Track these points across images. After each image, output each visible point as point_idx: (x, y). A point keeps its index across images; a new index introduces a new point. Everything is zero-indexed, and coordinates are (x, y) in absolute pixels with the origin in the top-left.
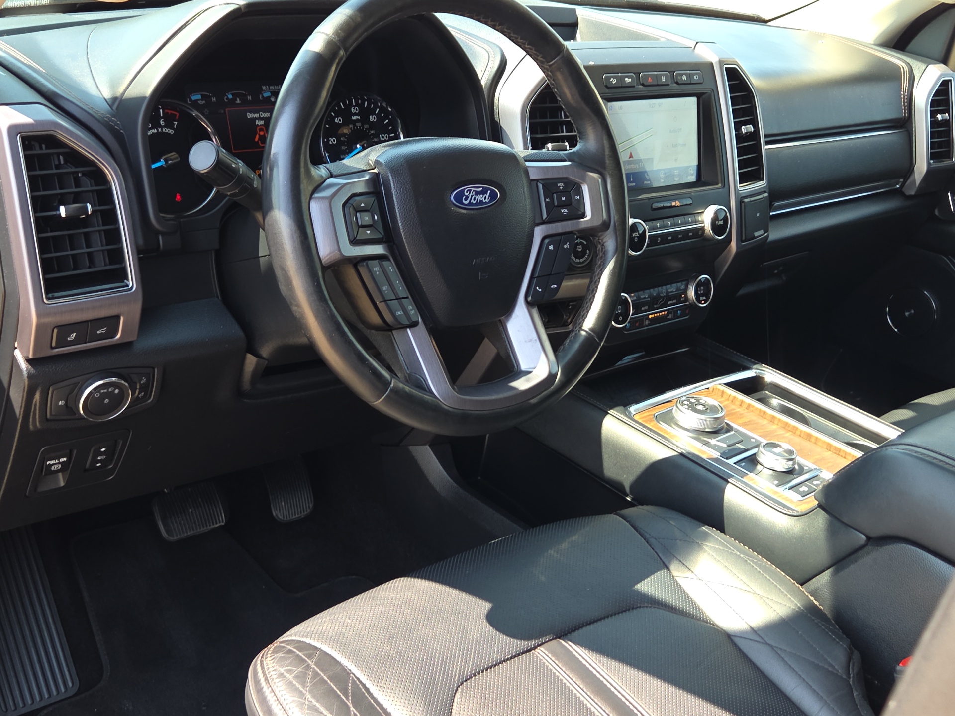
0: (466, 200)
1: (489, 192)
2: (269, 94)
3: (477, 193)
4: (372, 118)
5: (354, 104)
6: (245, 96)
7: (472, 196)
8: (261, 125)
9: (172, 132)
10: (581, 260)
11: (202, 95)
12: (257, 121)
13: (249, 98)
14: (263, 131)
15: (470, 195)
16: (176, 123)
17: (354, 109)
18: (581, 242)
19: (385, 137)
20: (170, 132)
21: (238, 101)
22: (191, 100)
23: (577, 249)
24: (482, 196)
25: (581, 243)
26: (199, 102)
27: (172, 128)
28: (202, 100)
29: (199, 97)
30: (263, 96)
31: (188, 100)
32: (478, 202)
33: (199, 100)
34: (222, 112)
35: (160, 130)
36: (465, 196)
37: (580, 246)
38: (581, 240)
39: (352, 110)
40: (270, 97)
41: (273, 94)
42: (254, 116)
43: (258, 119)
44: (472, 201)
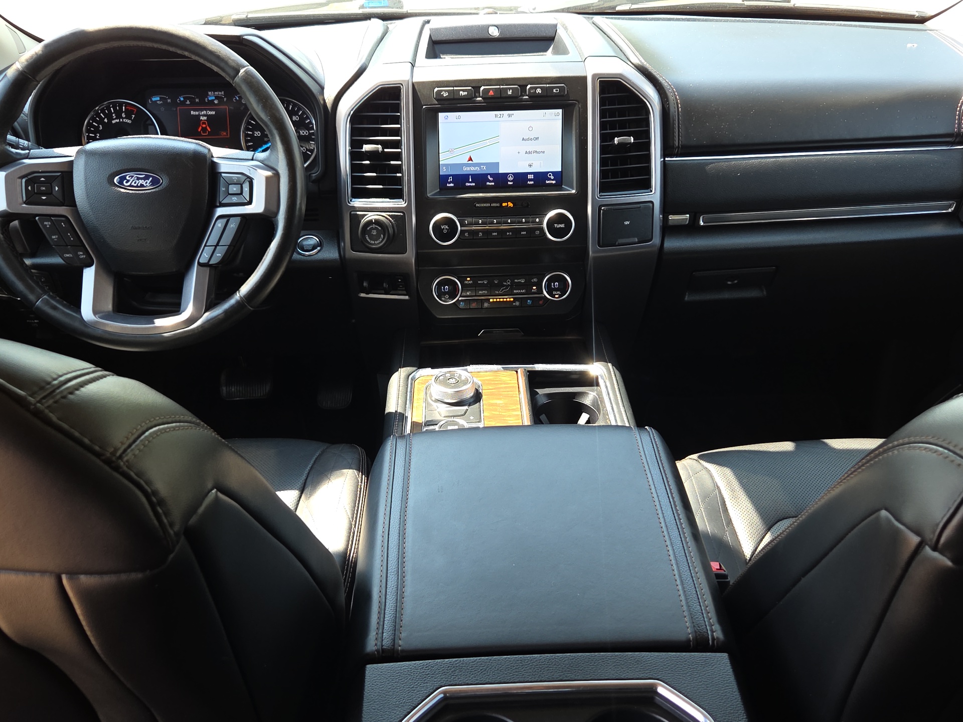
1: (151, 179)
2: (214, 98)
3: (138, 179)
4: (294, 118)
6: (194, 99)
7: (133, 180)
8: (204, 120)
10: (376, 242)
11: (160, 97)
12: (201, 117)
14: (206, 124)
16: (134, 116)
19: (305, 133)
20: (129, 122)
21: (188, 102)
22: (151, 100)
23: (372, 233)
24: (143, 181)
25: (376, 228)
27: (130, 119)
28: (160, 101)
29: (158, 99)
30: (208, 99)
31: (150, 100)
32: (139, 185)
33: (158, 101)
34: (175, 109)
35: (121, 120)
36: (126, 179)
37: (375, 231)
38: (375, 226)
40: (214, 100)
41: (217, 98)
42: (197, 113)
43: (202, 115)
44: (133, 184)
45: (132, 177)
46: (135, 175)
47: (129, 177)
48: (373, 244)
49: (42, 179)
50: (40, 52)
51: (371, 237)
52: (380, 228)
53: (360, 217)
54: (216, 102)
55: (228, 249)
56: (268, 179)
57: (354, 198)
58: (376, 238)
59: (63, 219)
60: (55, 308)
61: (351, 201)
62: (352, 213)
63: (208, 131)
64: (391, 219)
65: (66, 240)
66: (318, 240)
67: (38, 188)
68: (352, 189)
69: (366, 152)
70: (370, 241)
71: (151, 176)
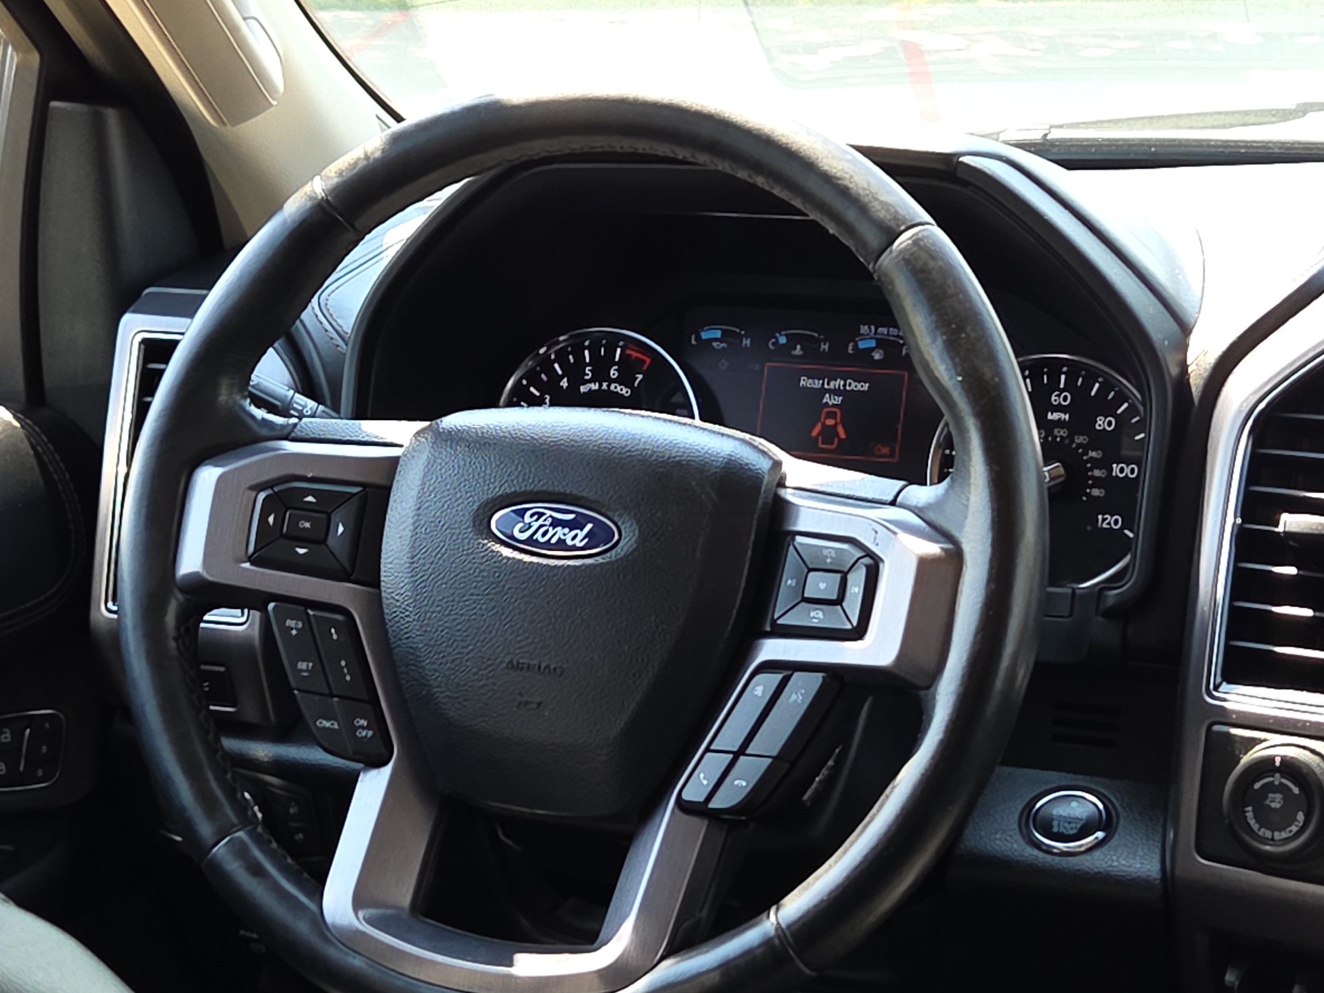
0: (521, 530)
1: (589, 526)
2: (872, 344)
3: (556, 523)
4: (1101, 423)
5: (1062, 386)
6: (818, 341)
7: (541, 526)
8: (834, 405)
9: (627, 392)
10: (1276, 834)
11: (724, 332)
12: (827, 395)
14: (835, 419)
15: (537, 524)
16: (640, 377)
17: (1059, 396)
18: (1281, 784)
19: (1127, 470)
20: (624, 392)
21: (798, 351)
22: (698, 338)
23: (1268, 802)
24: (567, 531)
25: (1282, 789)
26: (715, 344)
27: (629, 384)
28: (721, 340)
29: (718, 334)
30: (856, 347)
31: (693, 337)
32: (553, 541)
33: (716, 340)
34: (757, 367)
35: (605, 386)
37: (1278, 796)
38: (1284, 781)
39: (1053, 398)
40: (872, 350)
41: (881, 343)
42: (817, 384)
43: (830, 391)
44: (538, 536)
45: (541, 515)
46: (549, 513)
47: (532, 516)
48: (1264, 840)
49: (310, 499)
50: (378, 154)
51: (1264, 816)
52: (1296, 790)
53: (1237, 745)
54: (877, 356)
55: (770, 766)
56: (924, 564)
57: (1229, 682)
58: (1276, 821)
59: (340, 617)
60: (256, 870)
61: (1216, 688)
62: (1216, 728)
63: (840, 439)
65: (331, 678)
66: (1101, 806)
67: (294, 521)
68: (1229, 651)
69: (1288, 535)
70: (1259, 830)
71: (591, 519)
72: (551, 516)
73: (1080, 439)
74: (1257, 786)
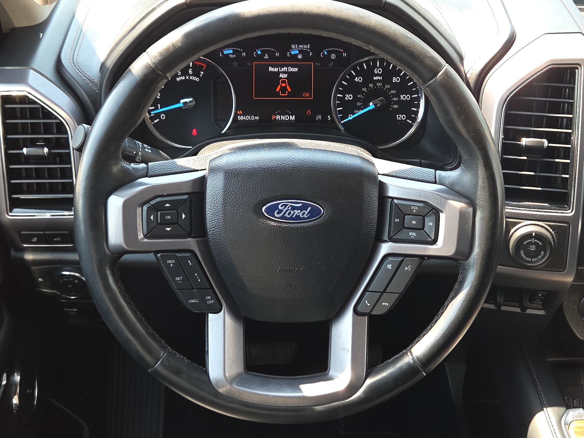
0: (278, 213)
1: (309, 208)
2: (297, 52)
3: (293, 208)
4: (395, 80)
5: (378, 66)
6: (274, 52)
7: (287, 210)
8: (284, 78)
9: (198, 79)
10: (533, 260)
11: (234, 50)
12: (281, 74)
13: (277, 54)
14: (286, 83)
15: (285, 210)
16: (202, 73)
17: (377, 70)
18: (535, 242)
19: (406, 97)
20: (196, 79)
21: (266, 57)
22: (223, 53)
23: (529, 248)
24: (299, 211)
25: (535, 244)
26: (230, 56)
27: (198, 76)
28: (233, 54)
29: (231, 52)
30: (291, 53)
31: (220, 53)
32: (294, 216)
33: (230, 54)
34: (250, 64)
35: (187, 78)
36: (279, 209)
37: (534, 246)
38: (535, 240)
39: (375, 71)
40: (297, 54)
41: (301, 52)
42: (276, 70)
43: (282, 72)
44: (287, 215)
45: (286, 205)
46: (290, 204)
47: (282, 206)
48: (528, 262)
49: (168, 205)
51: (529, 254)
52: (541, 244)
54: (300, 57)
59: (188, 255)
63: (288, 91)
64: (551, 230)
67: (162, 216)
69: (525, 146)
70: (526, 258)
71: (311, 205)
72: (291, 206)
73: (387, 86)
74: (525, 243)
